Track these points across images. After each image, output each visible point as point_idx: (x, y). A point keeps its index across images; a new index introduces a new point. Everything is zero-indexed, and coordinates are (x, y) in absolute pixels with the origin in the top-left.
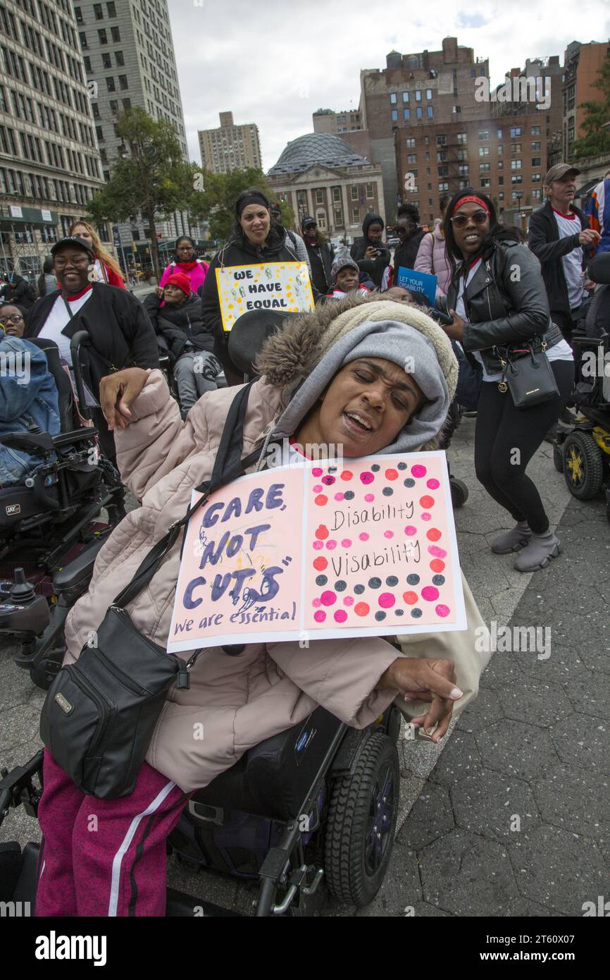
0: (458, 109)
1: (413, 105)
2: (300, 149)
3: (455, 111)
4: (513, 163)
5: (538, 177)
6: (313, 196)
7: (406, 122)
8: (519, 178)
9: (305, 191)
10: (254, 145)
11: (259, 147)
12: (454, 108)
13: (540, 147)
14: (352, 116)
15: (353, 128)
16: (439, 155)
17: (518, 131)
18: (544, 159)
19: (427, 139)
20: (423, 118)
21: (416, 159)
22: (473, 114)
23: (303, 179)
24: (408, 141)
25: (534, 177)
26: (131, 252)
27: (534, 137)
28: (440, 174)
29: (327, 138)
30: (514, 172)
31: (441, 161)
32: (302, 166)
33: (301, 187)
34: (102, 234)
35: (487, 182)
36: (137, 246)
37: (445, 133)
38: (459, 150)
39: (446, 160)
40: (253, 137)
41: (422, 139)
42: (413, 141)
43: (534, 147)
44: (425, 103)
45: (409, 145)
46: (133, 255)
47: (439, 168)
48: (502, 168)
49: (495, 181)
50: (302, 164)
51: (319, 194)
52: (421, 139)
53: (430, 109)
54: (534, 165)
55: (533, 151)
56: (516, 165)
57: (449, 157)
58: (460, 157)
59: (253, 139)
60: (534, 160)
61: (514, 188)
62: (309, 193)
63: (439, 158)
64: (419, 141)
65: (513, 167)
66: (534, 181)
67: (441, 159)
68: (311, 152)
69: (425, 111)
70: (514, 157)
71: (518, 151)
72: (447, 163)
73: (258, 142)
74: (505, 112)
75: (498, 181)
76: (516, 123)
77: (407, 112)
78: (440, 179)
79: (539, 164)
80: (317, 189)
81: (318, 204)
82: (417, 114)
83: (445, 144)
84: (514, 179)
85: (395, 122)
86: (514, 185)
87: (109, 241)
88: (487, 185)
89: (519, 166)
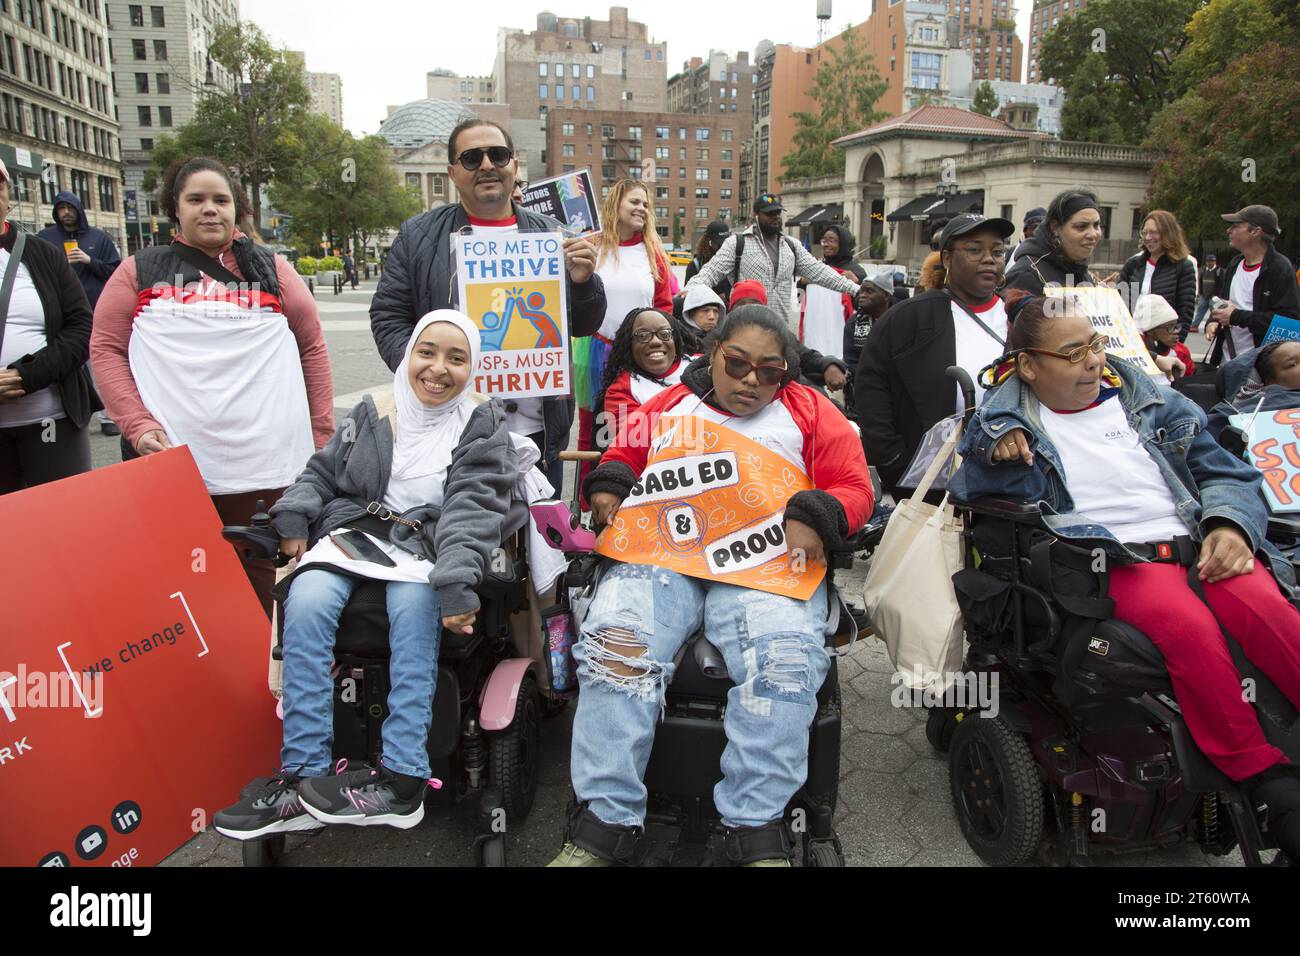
0: (630, 96)
1: (569, 82)
2: (414, 116)
3: (624, 98)
4: (699, 172)
5: (728, 193)
6: (430, 183)
7: (558, 101)
8: (705, 192)
9: (419, 175)
10: (334, 103)
11: (340, 106)
12: (624, 94)
13: (731, 156)
14: (482, 83)
15: (482, 100)
16: (604, 150)
17: (706, 133)
18: (736, 171)
19: (589, 127)
20: (581, 100)
21: (574, 151)
22: (645, 105)
23: (416, 158)
24: (565, 127)
25: (723, 192)
26: (149, 232)
27: (724, 144)
28: (605, 175)
29: (452, 108)
30: (699, 184)
31: (606, 158)
32: (416, 140)
33: (413, 169)
34: (104, 200)
35: (664, 192)
36: (158, 224)
37: (613, 123)
38: (631, 146)
39: (614, 158)
40: (333, 91)
41: (584, 126)
42: (572, 127)
43: (725, 156)
44: (583, 82)
45: (565, 133)
46: (152, 237)
47: (603, 166)
48: (684, 176)
49: (676, 191)
50: (416, 138)
51: (438, 182)
52: (582, 127)
53: (590, 90)
54: (723, 177)
55: (724, 160)
56: (701, 175)
57: (618, 155)
58: (632, 156)
59: (333, 94)
60: (723, 172)
61: (698, 204)
62: (424, 179)
63: (604, 154)
64: (580, 129)
65: (698, 177)
66: (723, 197)
67: (607, 155)
68: (429, 123)
69: (583, 92)
70: (700, 165)
71: (705, 158)
72: (614, 161)
73: (341, 100)
74: (682, 108)
75: (678, 192)
76: (703, 124)
77: (560, 89)
78: (604, 182)
79: (730, 177)
80: (435, 174)
81: (435, 195)
82: (573, 95)
83: (613, 138)
84: (699, 192)
85: (544, 100)
86: (697, 199)
87: (113, 210)
88: (665, 196)
89: (705, 177)
